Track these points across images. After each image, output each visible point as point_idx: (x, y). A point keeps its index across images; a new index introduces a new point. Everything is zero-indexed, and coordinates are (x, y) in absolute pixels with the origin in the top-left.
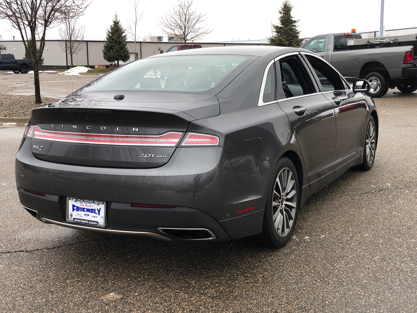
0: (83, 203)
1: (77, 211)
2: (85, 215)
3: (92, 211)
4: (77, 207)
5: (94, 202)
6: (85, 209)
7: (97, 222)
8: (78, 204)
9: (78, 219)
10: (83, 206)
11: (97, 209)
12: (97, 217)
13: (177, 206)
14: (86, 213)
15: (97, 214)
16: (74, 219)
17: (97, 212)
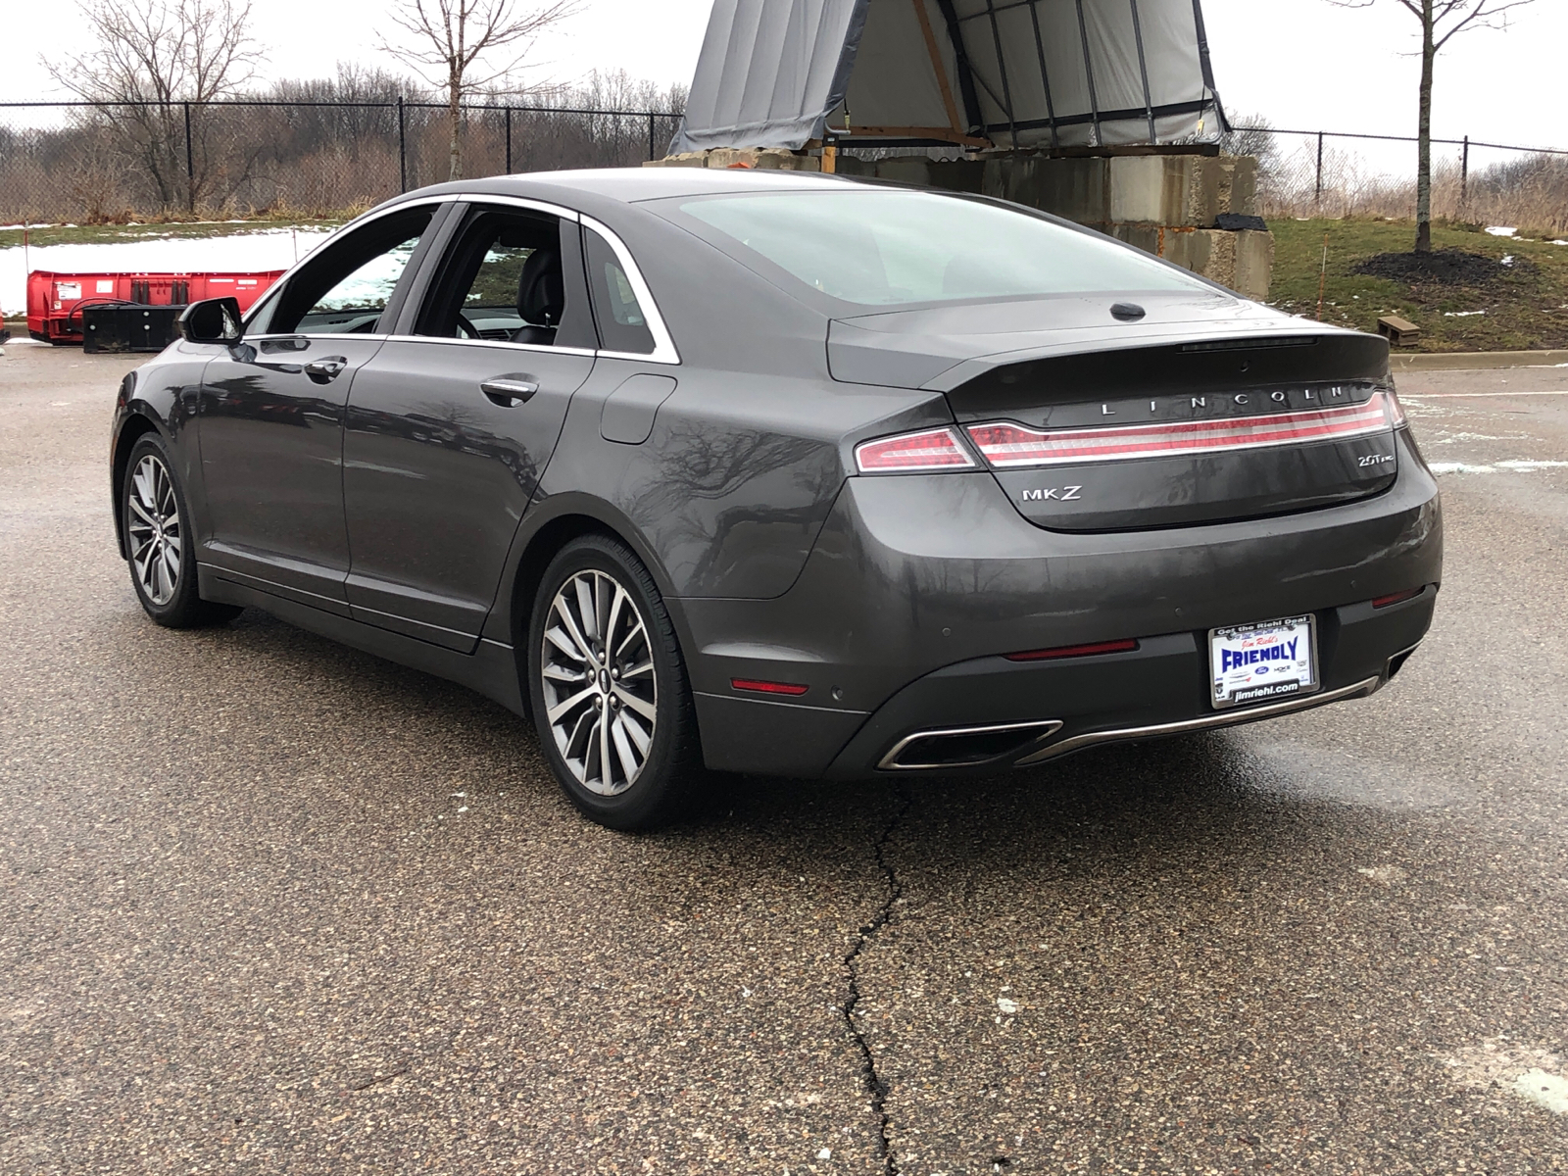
0: (1252, 634)
1: (1235, 667)
2: (1257, 671)
3: (1275, 653)
4: (1237, 654)
5: (1283, 623)
6: (1257, 652)
7: (1296, 681)
8: (1237, 645)
9: (1244, 690)
10: (1252, 644)
11: (1289, 643)
12: (1289, 667)
14: (1260, 664)
15: (1287, 657)
16: (1233, 693)
17: (1287, 652)
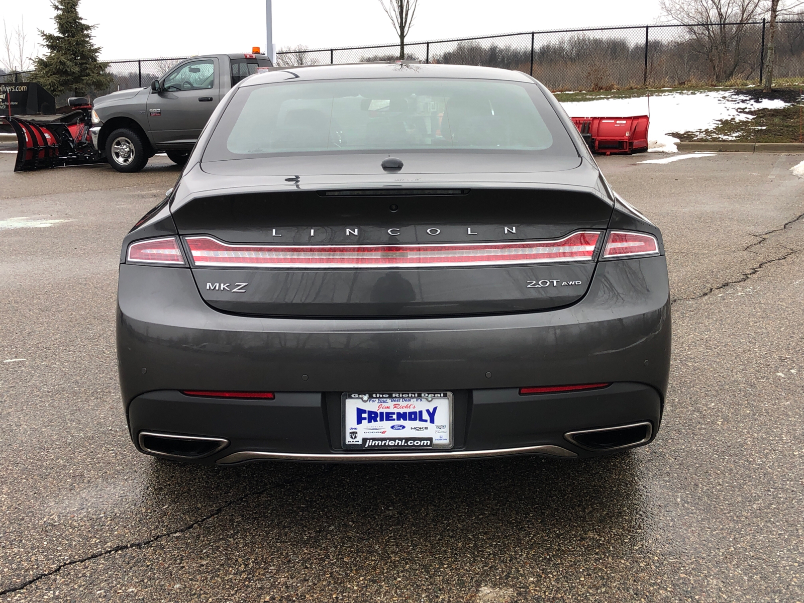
0: (389, 400)
1: (370, 421)
2: (392, 427)
3: (414, 416)
4: (370, 413)
5: (420, 396)
6: (394, 413)
7: (431, 439)
8: (373, 406)
9: (374, 439)
10: (388, 408)
11: (428, 411)
12: (426, 428)
13: (612, 383)
14: (396, 423)
15: (426, 421)
16: (365, 440)
17: (426, 416)
